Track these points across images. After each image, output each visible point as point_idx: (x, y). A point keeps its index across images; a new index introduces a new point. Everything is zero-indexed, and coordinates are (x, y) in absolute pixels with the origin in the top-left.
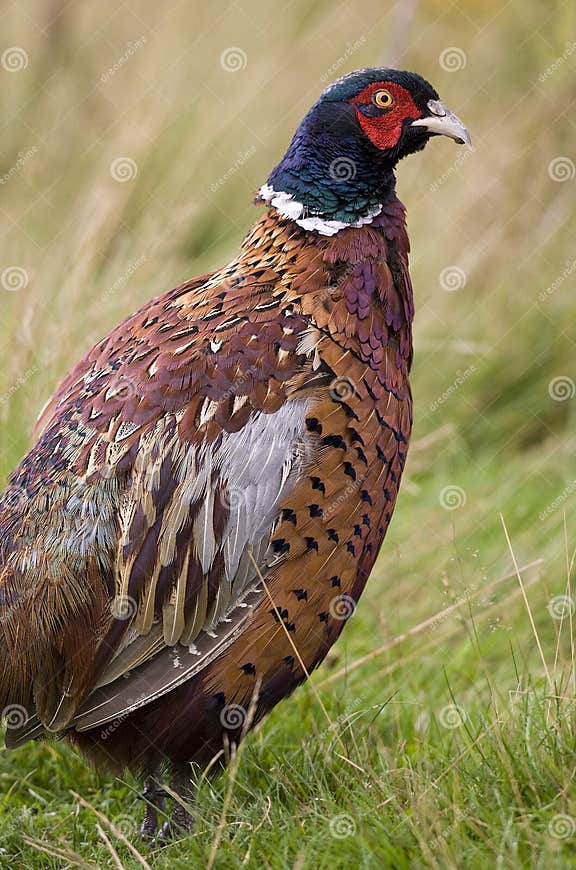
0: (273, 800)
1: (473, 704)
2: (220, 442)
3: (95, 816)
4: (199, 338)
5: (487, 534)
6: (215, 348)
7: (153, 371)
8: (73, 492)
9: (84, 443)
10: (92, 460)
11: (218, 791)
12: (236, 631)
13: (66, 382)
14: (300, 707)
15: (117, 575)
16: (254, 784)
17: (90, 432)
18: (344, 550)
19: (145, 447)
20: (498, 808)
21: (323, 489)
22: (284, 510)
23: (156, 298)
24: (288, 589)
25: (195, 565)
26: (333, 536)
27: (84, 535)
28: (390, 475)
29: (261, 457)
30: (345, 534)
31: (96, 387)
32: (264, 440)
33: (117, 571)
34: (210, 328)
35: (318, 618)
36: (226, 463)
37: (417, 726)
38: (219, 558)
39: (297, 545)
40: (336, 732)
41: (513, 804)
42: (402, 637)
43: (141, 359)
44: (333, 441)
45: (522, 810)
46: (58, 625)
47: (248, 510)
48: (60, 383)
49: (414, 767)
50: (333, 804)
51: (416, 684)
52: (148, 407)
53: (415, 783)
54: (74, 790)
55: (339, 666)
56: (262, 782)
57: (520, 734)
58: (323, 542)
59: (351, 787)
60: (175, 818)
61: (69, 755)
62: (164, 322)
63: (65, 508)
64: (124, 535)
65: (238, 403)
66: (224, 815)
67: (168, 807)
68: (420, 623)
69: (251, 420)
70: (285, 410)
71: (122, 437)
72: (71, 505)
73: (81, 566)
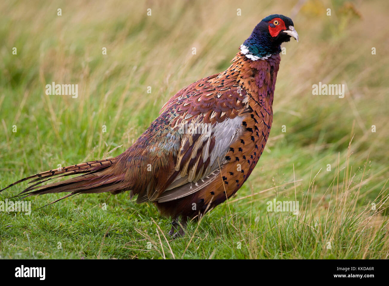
0: (209, 233)
1: (273, 217)
2: (215, 125)
3: (156, 226)
4: (215, 92)
5: (288, 169)
6: (219, 96)
7: (199, 100)
8: (169, 132)
9: (175, 118)
10: (177, 123)
11: (194, 227)
12: (210, 181)
13: (172, 98)
14: (222, 208)
15: (178, 159)
16: (204, 226)
17: (177, 115)
18: (247, 162)
19: (193, 122)
20: (274, 249)
21: (244, 143)
22: (231, 148)
23: (204, 78)
24: (228, 172)
25: (201, 159)
26: (244, 157)
27: (170, 145)
28: (265, 140)
29: (226, 132)
30: (248, 158)
31: (181, 102)
32: (228, 127)
33: (178, 157)
34: (219, 89)
35: (236, 181)
36: (216, 131)
37: (256, 220)
38: (209, 159)
39: (233, 159)
40: (232, 217)
41: (279, 249)
42: (257, 193)
43: (197, 96)
44: (250, 130)
45: (281, 251)
46: (157, 170)
47: (220, 146)
48: (171, 98)
49: (252, 232)
50: (227, 237)
51: (258, 207)
52: (196, 111)
53: (251, 237)
54: (152, 217)
55: (236, 198)
56: (207, 227)
57: (285, 229)
58: (241, 159)
59: (233, 234)
60: (180, 232)
61: (152, 207)
62: (206, 86)
63: (166, 136)
64: (182, 147)
65: (223, 114)
66: (194, 234)
67: (178, 228)
68: (262, 190)
69: (226, 120)
70: (236, 119)
71: (187, 118)
72: (168, 135)
73: (168, 154)
